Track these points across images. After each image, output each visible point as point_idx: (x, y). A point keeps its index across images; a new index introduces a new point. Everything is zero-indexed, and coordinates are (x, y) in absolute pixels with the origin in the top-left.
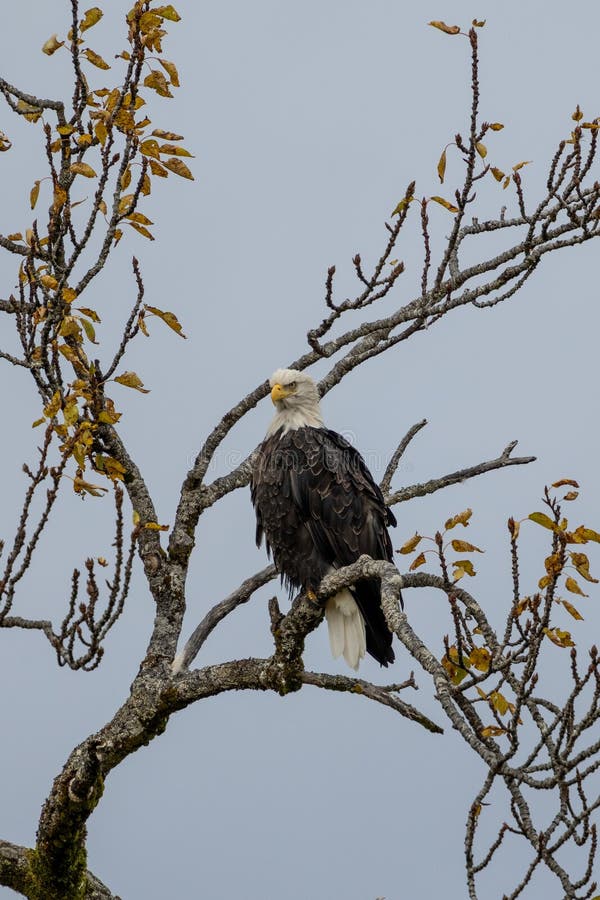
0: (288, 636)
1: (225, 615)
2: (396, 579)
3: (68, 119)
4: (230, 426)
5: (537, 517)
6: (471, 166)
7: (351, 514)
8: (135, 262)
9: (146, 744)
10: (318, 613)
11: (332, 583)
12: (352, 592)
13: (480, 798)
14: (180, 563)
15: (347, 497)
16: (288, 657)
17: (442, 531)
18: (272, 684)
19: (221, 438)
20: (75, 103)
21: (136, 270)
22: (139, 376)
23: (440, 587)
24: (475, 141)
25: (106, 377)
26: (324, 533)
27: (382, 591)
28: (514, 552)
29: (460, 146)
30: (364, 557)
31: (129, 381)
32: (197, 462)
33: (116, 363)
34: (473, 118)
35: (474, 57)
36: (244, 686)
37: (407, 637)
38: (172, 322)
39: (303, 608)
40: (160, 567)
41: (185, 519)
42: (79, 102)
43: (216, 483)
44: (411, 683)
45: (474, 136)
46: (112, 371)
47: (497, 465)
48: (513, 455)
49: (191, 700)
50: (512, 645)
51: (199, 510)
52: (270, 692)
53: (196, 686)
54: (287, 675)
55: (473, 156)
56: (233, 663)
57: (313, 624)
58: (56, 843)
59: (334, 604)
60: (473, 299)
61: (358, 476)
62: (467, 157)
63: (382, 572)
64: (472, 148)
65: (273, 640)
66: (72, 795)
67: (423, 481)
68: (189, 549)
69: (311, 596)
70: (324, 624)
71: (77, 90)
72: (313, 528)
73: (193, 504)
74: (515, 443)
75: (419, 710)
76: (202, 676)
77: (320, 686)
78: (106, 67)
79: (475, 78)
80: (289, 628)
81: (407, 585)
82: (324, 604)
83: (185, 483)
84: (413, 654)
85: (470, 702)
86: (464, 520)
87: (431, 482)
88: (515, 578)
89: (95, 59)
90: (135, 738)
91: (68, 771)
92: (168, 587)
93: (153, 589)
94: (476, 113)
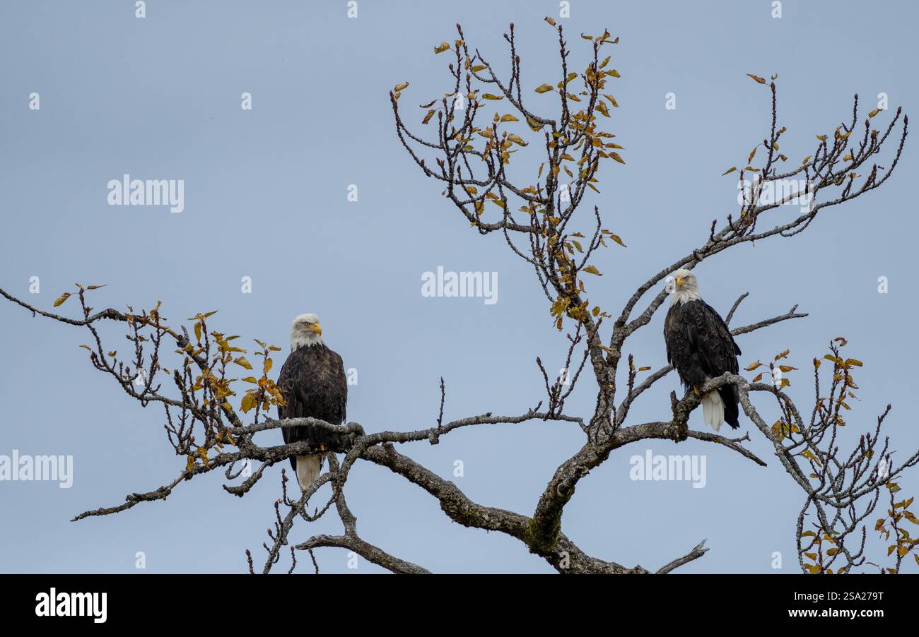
0: (681, 412)
1: (638, 394)
2: (747, 386)
3: (558, 130)
4: (642, 293)
5: (828, 357)
6: (771, 155)
7: (719, 349)
8: (596, 209)
9: (598, 465)
10: (699, 401)
11: (709, 386)
12: (719, 391)
13: (803, 511)
14: (613, 366)
15: (717, 340)
16: (681, 423)
17: (773, 362)
18: (672, 436)
19: (637, 300)
20: (562, 122)
21: (597, 213)
22: (596, 267)
23: (771, 391)
24: (773, 141)
25: (579, 269)
26: (705, 360)
27: (739, 392)
28: (816, 376)
29: (766, 146)
30: (727, 372)
31: (591, 270)
32: (624, 313)
33: (584, 262)
34: (773, 130)
35: (774, 97)
36: (654, 436)
37: (757, 420)
38: (617, 239)
39: (691, 398)
40: (603, 369)
41: (616, 343)
42: (565, 121)
43: (632, 323)
44: (747, 437)
45: (773, 139)
46: (582, 266)
47: (787, 317)
48: (795, 312)
49: (624, 443)
50: (815, 426)
51: (624, 338)
52: (669, 440)
53: (628, 436)
54: (679, 432)
55: (772, 150)
56: (648, 424)
57: (695, 406)
58: (547, 517)
59: (709, 396)
60: (781, 232)
61: (722, 329)
62: (769, 150)
63: (738, 382)
64: (772, 146)
65: (672, 413)
66: (559, 493)
67: (747, 325)
68: (617, 359)
69: (696, 392)
70: (700, 406)
71: (564, 115)
72: (699, 356)
73: (620, 335)
74: (797, 306)
75: (753, 453)
76: (631, 431)
77: (697, 438)
78: (579, 101)
79: (774, 109)
80: (682, 408)
81: (752, 390)
82: (702, 396)
83: (616, 323)
84: (760, 429)
85: (792, 456)
86: (784, 355)
87: (751, 326)
88: (817, 390)
89: (574, 98)
90: (593, 462)
91: (557, 480)
92: (607, 379)
93: (598, 380)
94: (774, 127)
